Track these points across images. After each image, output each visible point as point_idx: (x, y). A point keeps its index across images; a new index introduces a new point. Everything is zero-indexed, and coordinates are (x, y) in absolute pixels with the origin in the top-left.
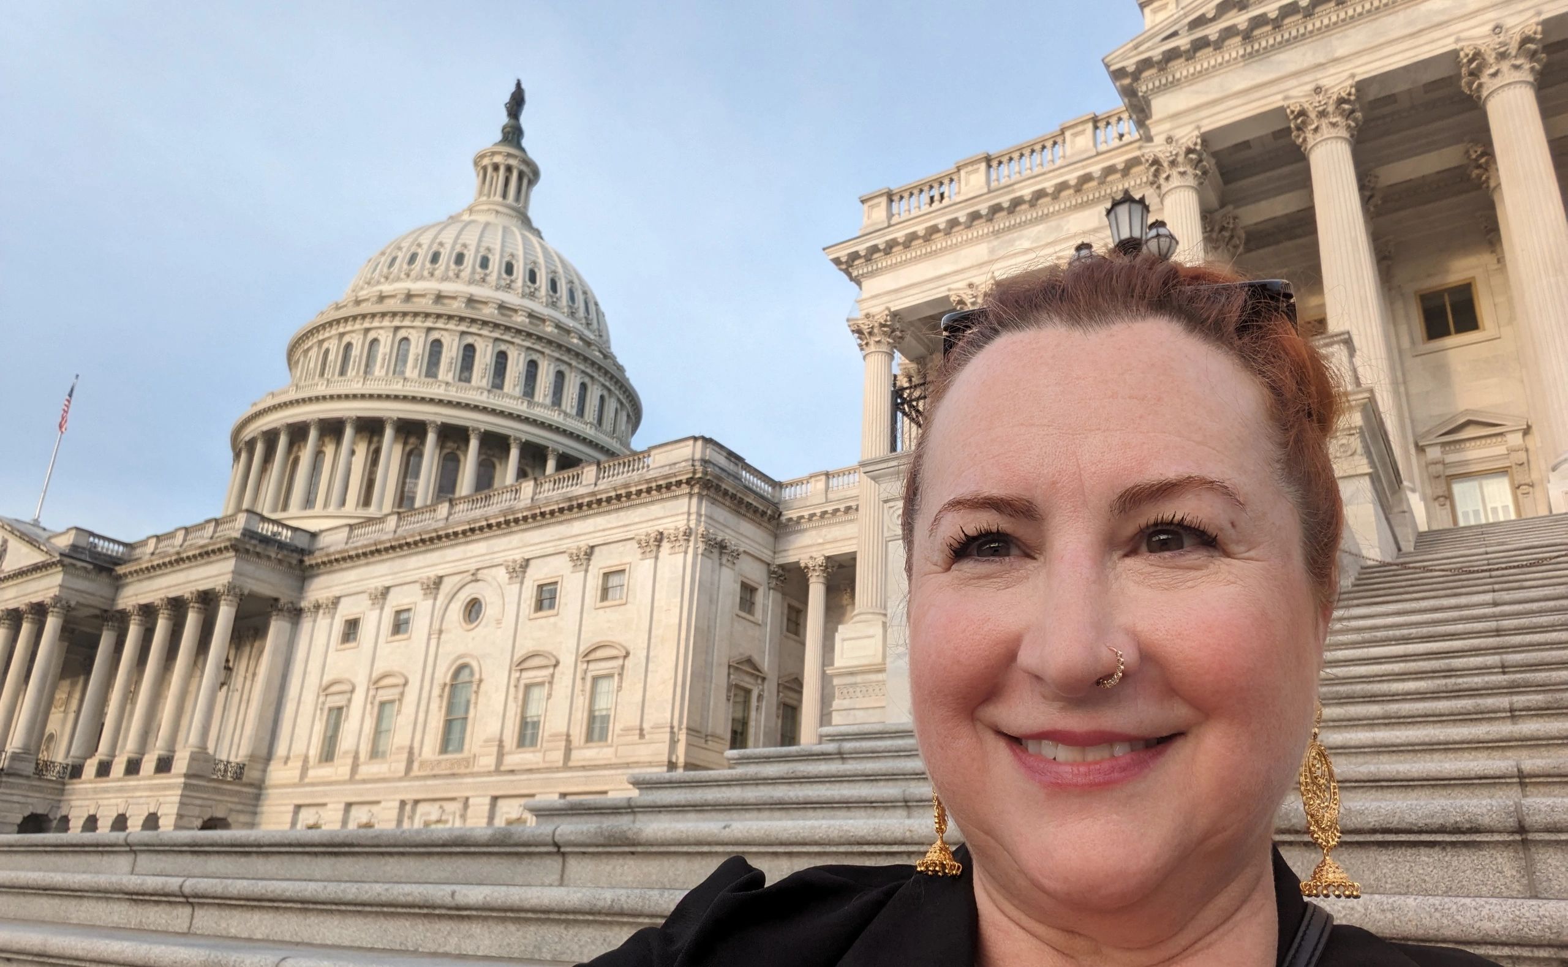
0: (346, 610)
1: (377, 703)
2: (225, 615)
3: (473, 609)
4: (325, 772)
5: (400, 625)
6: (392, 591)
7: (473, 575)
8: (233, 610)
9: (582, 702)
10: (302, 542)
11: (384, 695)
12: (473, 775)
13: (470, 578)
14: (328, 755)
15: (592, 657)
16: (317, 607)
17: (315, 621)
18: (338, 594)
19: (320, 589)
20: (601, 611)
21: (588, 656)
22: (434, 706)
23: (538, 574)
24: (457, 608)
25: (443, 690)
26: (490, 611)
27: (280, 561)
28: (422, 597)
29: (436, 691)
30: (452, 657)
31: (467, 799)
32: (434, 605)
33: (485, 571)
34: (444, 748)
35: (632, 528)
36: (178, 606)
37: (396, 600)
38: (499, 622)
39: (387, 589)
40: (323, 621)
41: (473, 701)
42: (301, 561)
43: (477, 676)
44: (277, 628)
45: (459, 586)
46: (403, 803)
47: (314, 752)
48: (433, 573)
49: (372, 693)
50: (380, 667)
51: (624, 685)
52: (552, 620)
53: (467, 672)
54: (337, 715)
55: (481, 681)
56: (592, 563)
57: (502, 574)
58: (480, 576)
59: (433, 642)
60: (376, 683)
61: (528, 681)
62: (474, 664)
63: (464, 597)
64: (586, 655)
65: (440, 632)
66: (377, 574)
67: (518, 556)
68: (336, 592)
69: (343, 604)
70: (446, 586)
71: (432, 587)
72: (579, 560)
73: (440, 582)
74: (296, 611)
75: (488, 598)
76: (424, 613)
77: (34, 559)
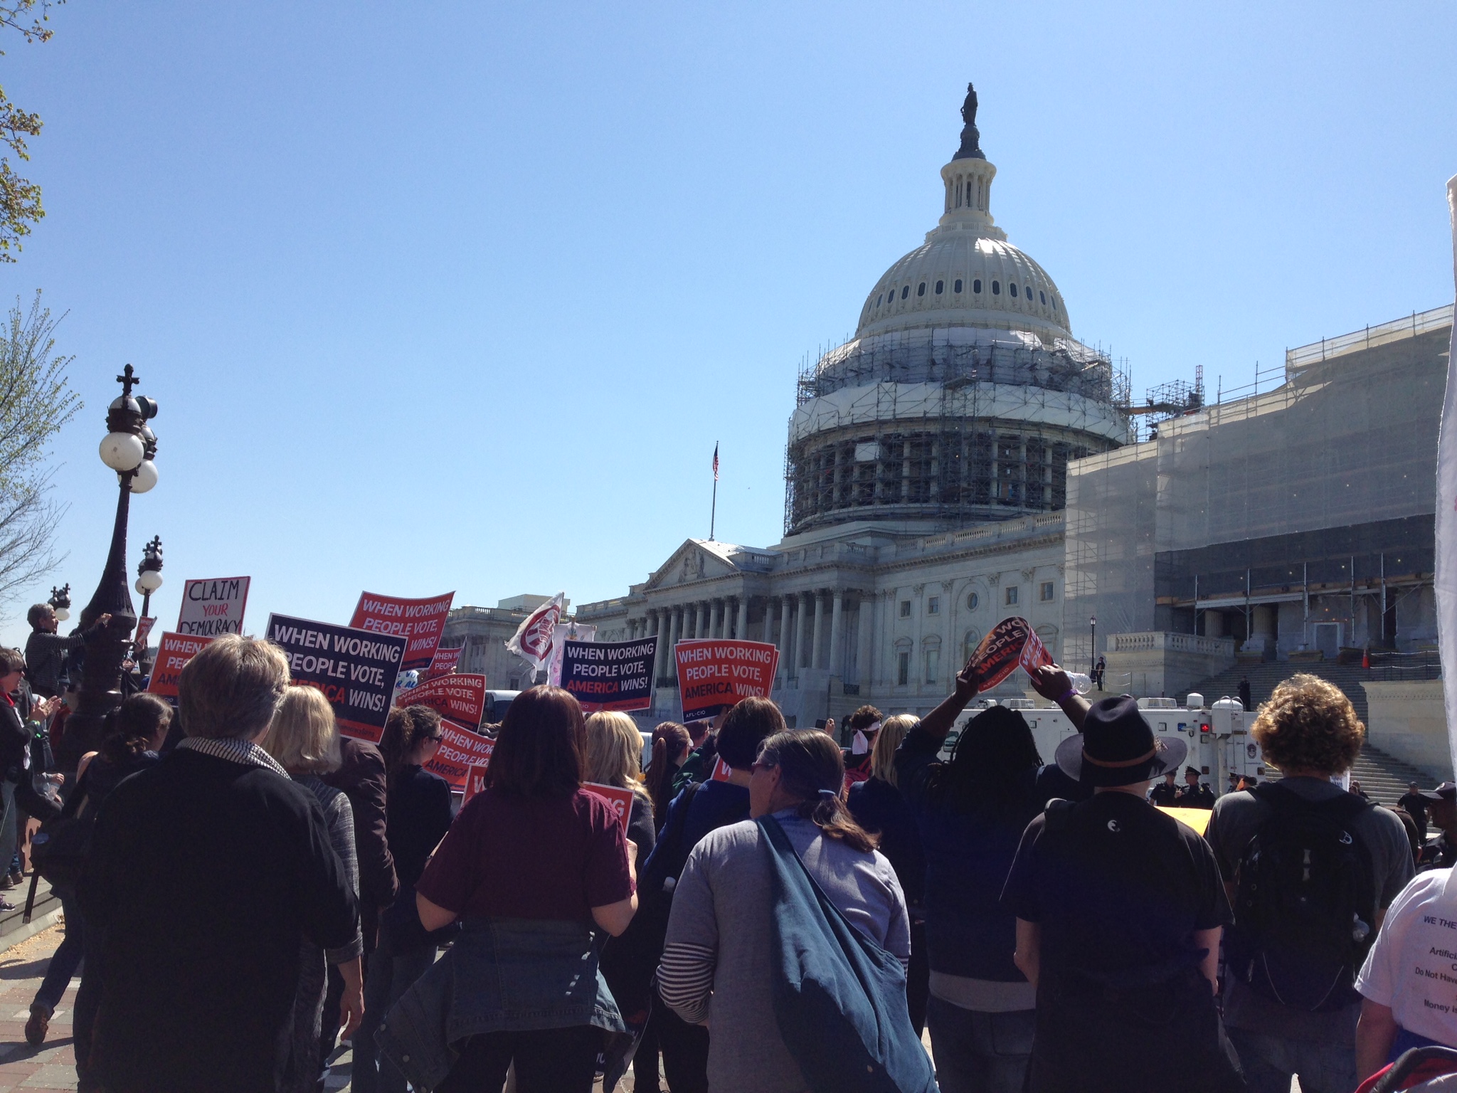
0: (903, 596)
1: (925, 652)
2: (837, 603)
3: (973, 601)
4: (902, 689)
5: (933, 607)
6: (926, 586)
7: (970, 579)
8: (840, 600)
11: (930, 647)
13: (969, 581)
14: (903, 680)
16: (885, 593)
17: (884, 602)
18: (896, 586)
19: (887, 582)
20: (1042, 606)
22: (958, 654)
23: (1006, 582)
24: (963, 601)
25: (961, 645)
26: (982, 601)
28: (943, 591)
29: (958, 647)
30: (965, 627)
32: (951, 596)
33: (977, 578)
36: (809, 597)
37: (931, 592)
38: (988, 609)
39: (923, 585)
40: (889, 603)
42: (873, 567)
43: (979, 639)
44: (865, 607)
45: (963, 585)
47: (895, 678)
48: (949, 577)
49: (923, 646)
50: (926, 631)
52: (1015, 609)
53: (973, 636)
54: (905, 659)
56: (1035, 577)
57: (987, 582)
58: (974, 581)
59: (953, 618)
60: (924, 642)
62: (977, 632)
63: (968, 591)
65: (956, 612)
66: (916, 576)
67: (993, 570)
68: (894, 585)
69: (899, 593)
70: (956, 585)
71: (948, 586)
72: (1029, 574)
73: (953, 583)
74: (874, 595)
75: (981, 594)
76: (946, 601)
77: (724, 571)
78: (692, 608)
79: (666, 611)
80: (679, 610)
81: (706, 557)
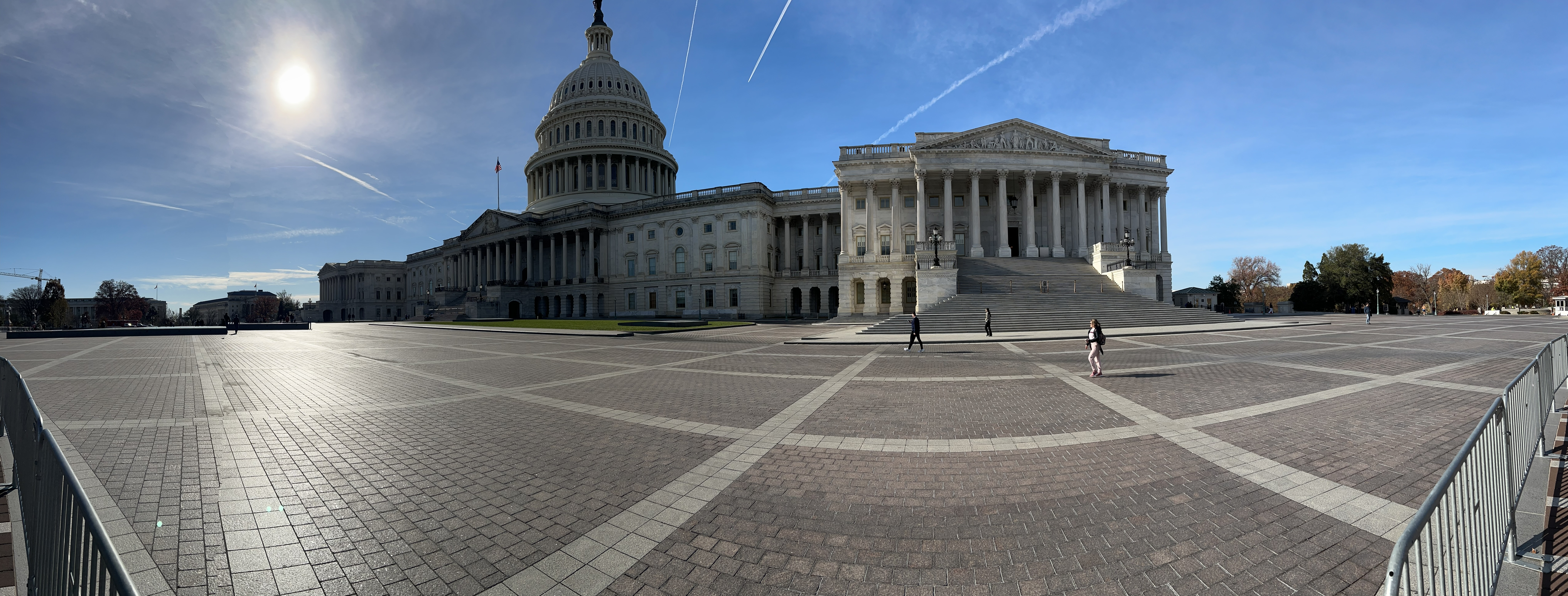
0: (627, 231)
1: (648, 259)
3: (680, 231)
4: (631, 278)
5: (651, 235)
6: (647, 225)
7: (678, 220)
8: (594, 234)
9: (726, 259)
10: (604, 209)
11: (651, 256)
12: (692, 278)
13: (675, 222)
14: (632, 274)
16: (616, 230)
17: (617, 235)
18: (624, 226)
19: (614, 225)
20: (729, 233)
21: (727, 246)
22: (670, 259)
23: (703, 220)
24: (673, 231)
25: (673, 255)
26: (685, 232)
27: (602, 217)
28: (658, 227)
29: (671, 255)
30: (675, 245)
31: (691, 285)
32: (664, 230)
33: (682, 219)
34: (676, 272)
35: (736, 208)
36: (571, 233)
37: (649, 227)
38: (691, 235)
39: (645, 224)
40: (619, 235)
41: (685, 257)
42: (607, 217)
43: (686, 251)
44: (603, 238)
45: (671, 224)
46: (665, 286)
47: (626, 273)
48: (662, 220)
49: (645, 256)
50: (647, 249)
51: (741, 254)
52: (712, 235)
53: (680, 249)
54: (632, 263)
56: (723, 218)
57: (689, 221)
58: (680, 221)
59: (666, 241)
60: (646, 253)
61: (707, 252)
62: (683, 247)
63: (675, 227)
65: (668, 238)
66: (637, 220)
67: (694, 215)
68: (622, 225)
69: (625, 229)
70: (668, 224)
71: (661, 224)
72: (719, 217)
73: (665, 222)
74: (608, 232)
75: (684, 227)
76: (660, 232)
77: (514, 223)
79: (475, 249)
81: (500, 218)
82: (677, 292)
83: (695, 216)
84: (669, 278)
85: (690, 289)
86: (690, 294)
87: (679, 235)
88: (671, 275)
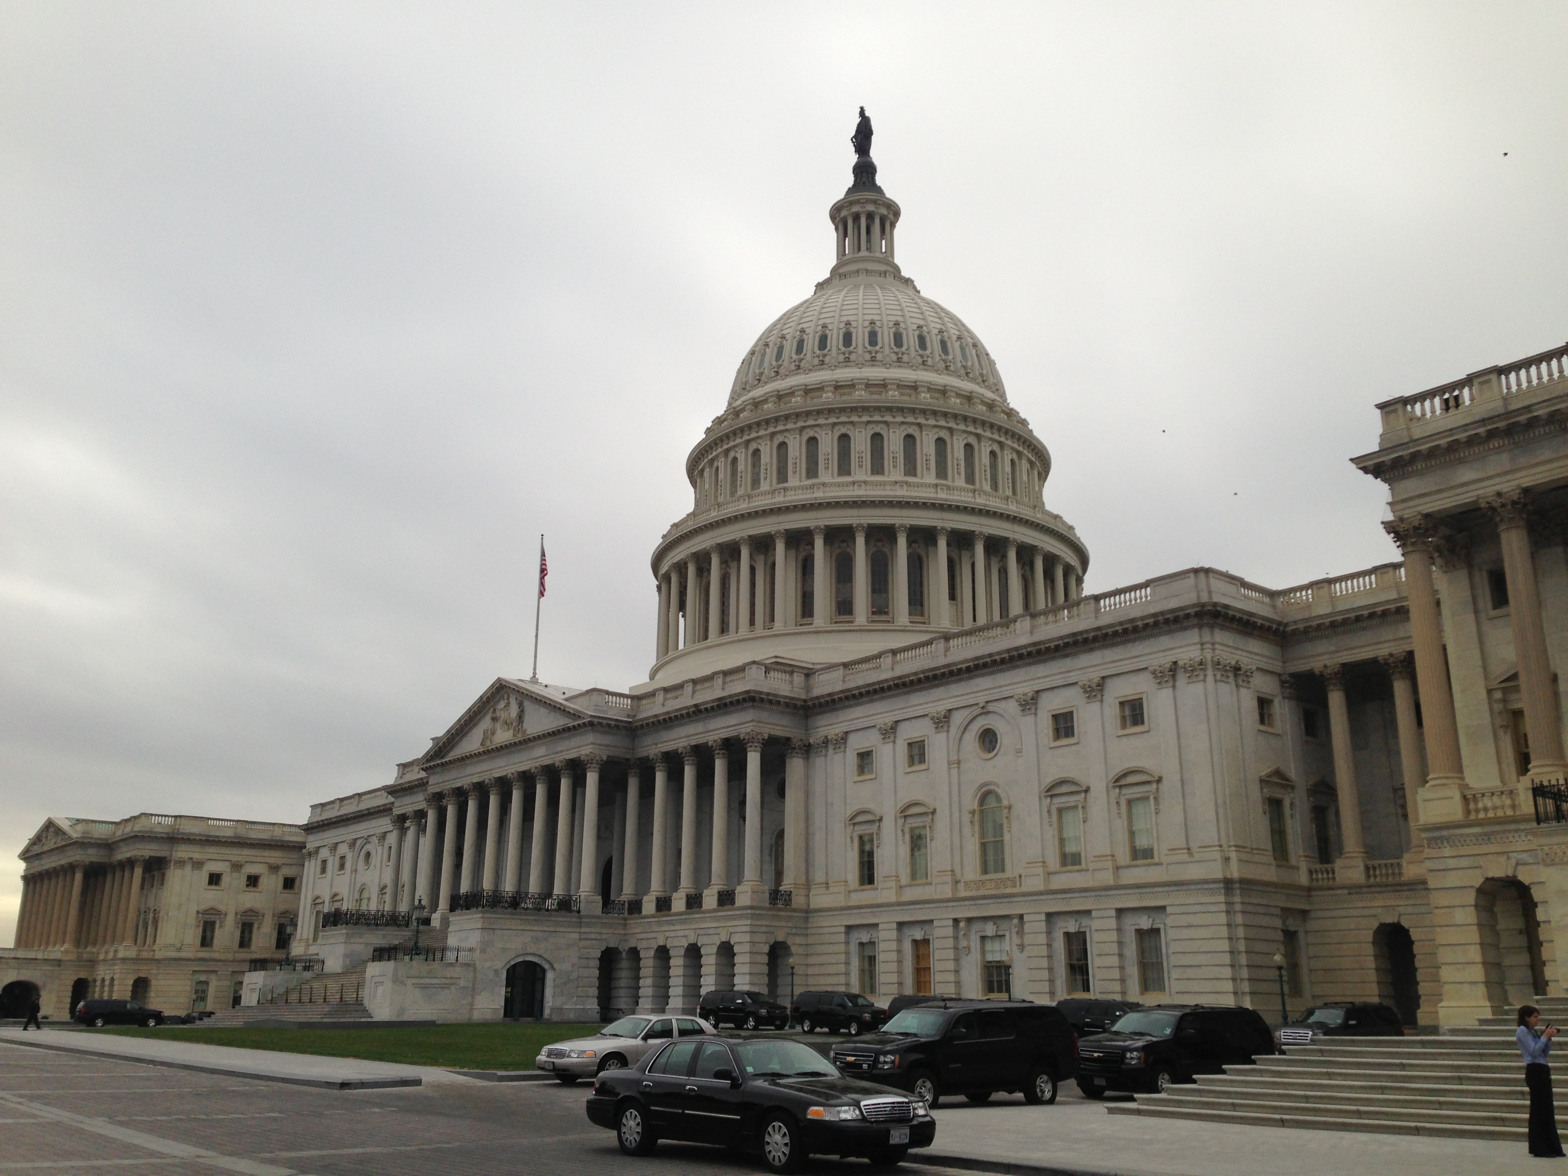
0: (857, 743)
1: (907, 830)
2: (753, 760)
3: (989, 739)
4: (867, 896)
5: (916, 755)
6: (902, 727)
7: (983, 708)
8: (758, 755)
9: (1121, 825)
11: (915, 823)
12: (1023, 894)
13: (979, 711)
14: (867, 878)
15: (1123, 782)
16: (826, 742)
17: (826, 755)
18: (847, 729)
19: (826, 727)
20: (1124, 740)
21: (1119, 781)
22: (967, 831)
23: (1051, 704)
24: (971, 738)
25: (972, 815)
26: (1005, 740)
27: (787, 705)
28: (934, 730)
29: (967, 818)
30: (977, 785)
31: (1021, 917)
32: (948, 737)
33: (995, 704)
34: (985, 871)
35: (1144, 658)
36: (702, 753)
37: (909, 732)
38: (1019, 751)
39: (896, 723)
40: (836, 757)
41: (1005, 825)
42: (804, 703)
43: (1005, 802)
44: (795, 767)
45: (970, 717)
46: (956, 921)
47: (853, 876)
48: (941, 707)
49: (900, 821)
50: (905, 798)
51: (1161, 807)
52: (1074, 748)
53: (993, 797)
54: (868, 844)
55: (1010, 808)
56: (1106, 692)
57: (1012, 707)
58: (990, 707)
59: (954, 772)
60: (905, 813)
61: (1061, 806)
62: (999, 791)
63: (976, 727)
64: (1116, 781)
65: (959, 762)
66: (885, 711)
67: (1027, 688)
68: (843, 727)
69: (852, 738)
70: (958, 719)
71: (942, 721)
72: (1094, 689)
73: (949, 715)
74: (807, 747)
75: (1000, 728)
76: (938, 745)
77: (560, 722)
78: (504, 785)
79: (461, 795)
80: (482, 790)
81: (527, 704)
82: (983, 938)
83: (1027, 690)
84: (963, 894)
85: (1021, 932)
86: (1022, 947)
87: (990, 751)
88: (966, 883)
